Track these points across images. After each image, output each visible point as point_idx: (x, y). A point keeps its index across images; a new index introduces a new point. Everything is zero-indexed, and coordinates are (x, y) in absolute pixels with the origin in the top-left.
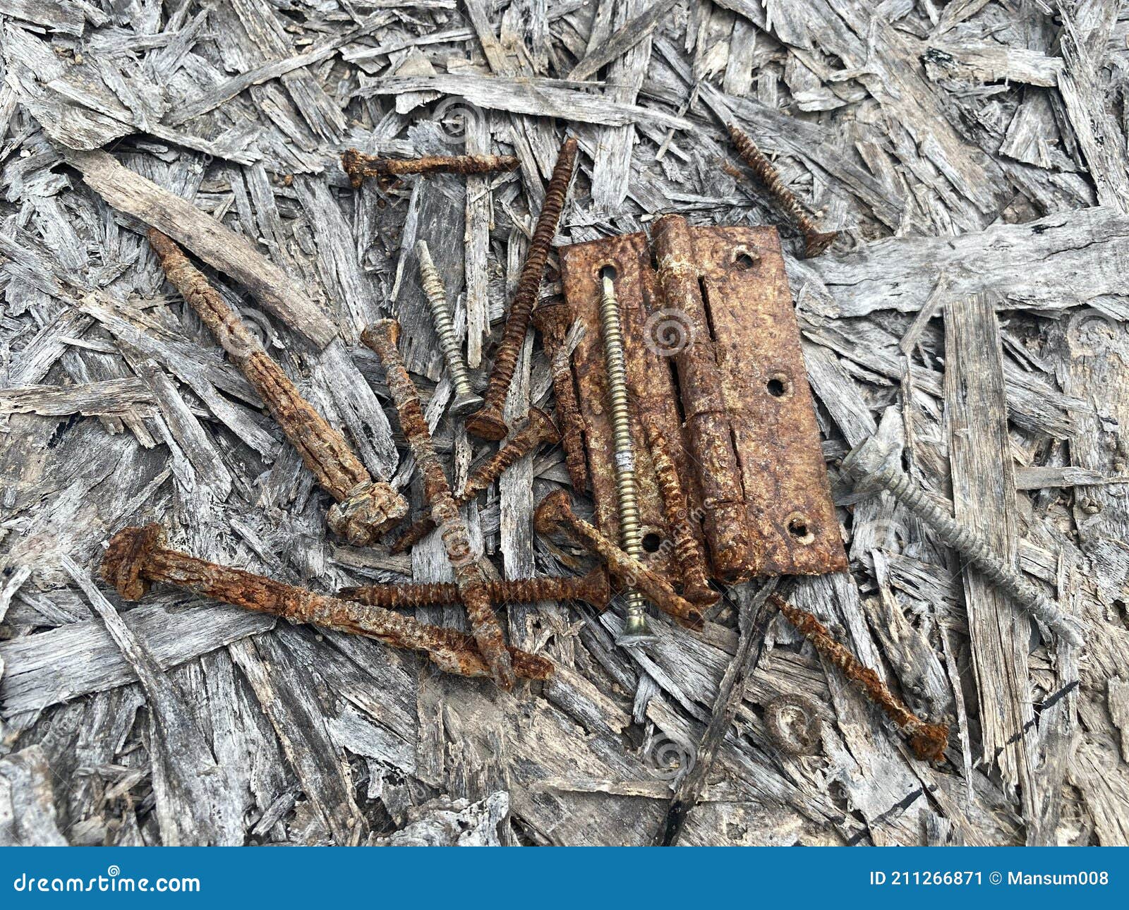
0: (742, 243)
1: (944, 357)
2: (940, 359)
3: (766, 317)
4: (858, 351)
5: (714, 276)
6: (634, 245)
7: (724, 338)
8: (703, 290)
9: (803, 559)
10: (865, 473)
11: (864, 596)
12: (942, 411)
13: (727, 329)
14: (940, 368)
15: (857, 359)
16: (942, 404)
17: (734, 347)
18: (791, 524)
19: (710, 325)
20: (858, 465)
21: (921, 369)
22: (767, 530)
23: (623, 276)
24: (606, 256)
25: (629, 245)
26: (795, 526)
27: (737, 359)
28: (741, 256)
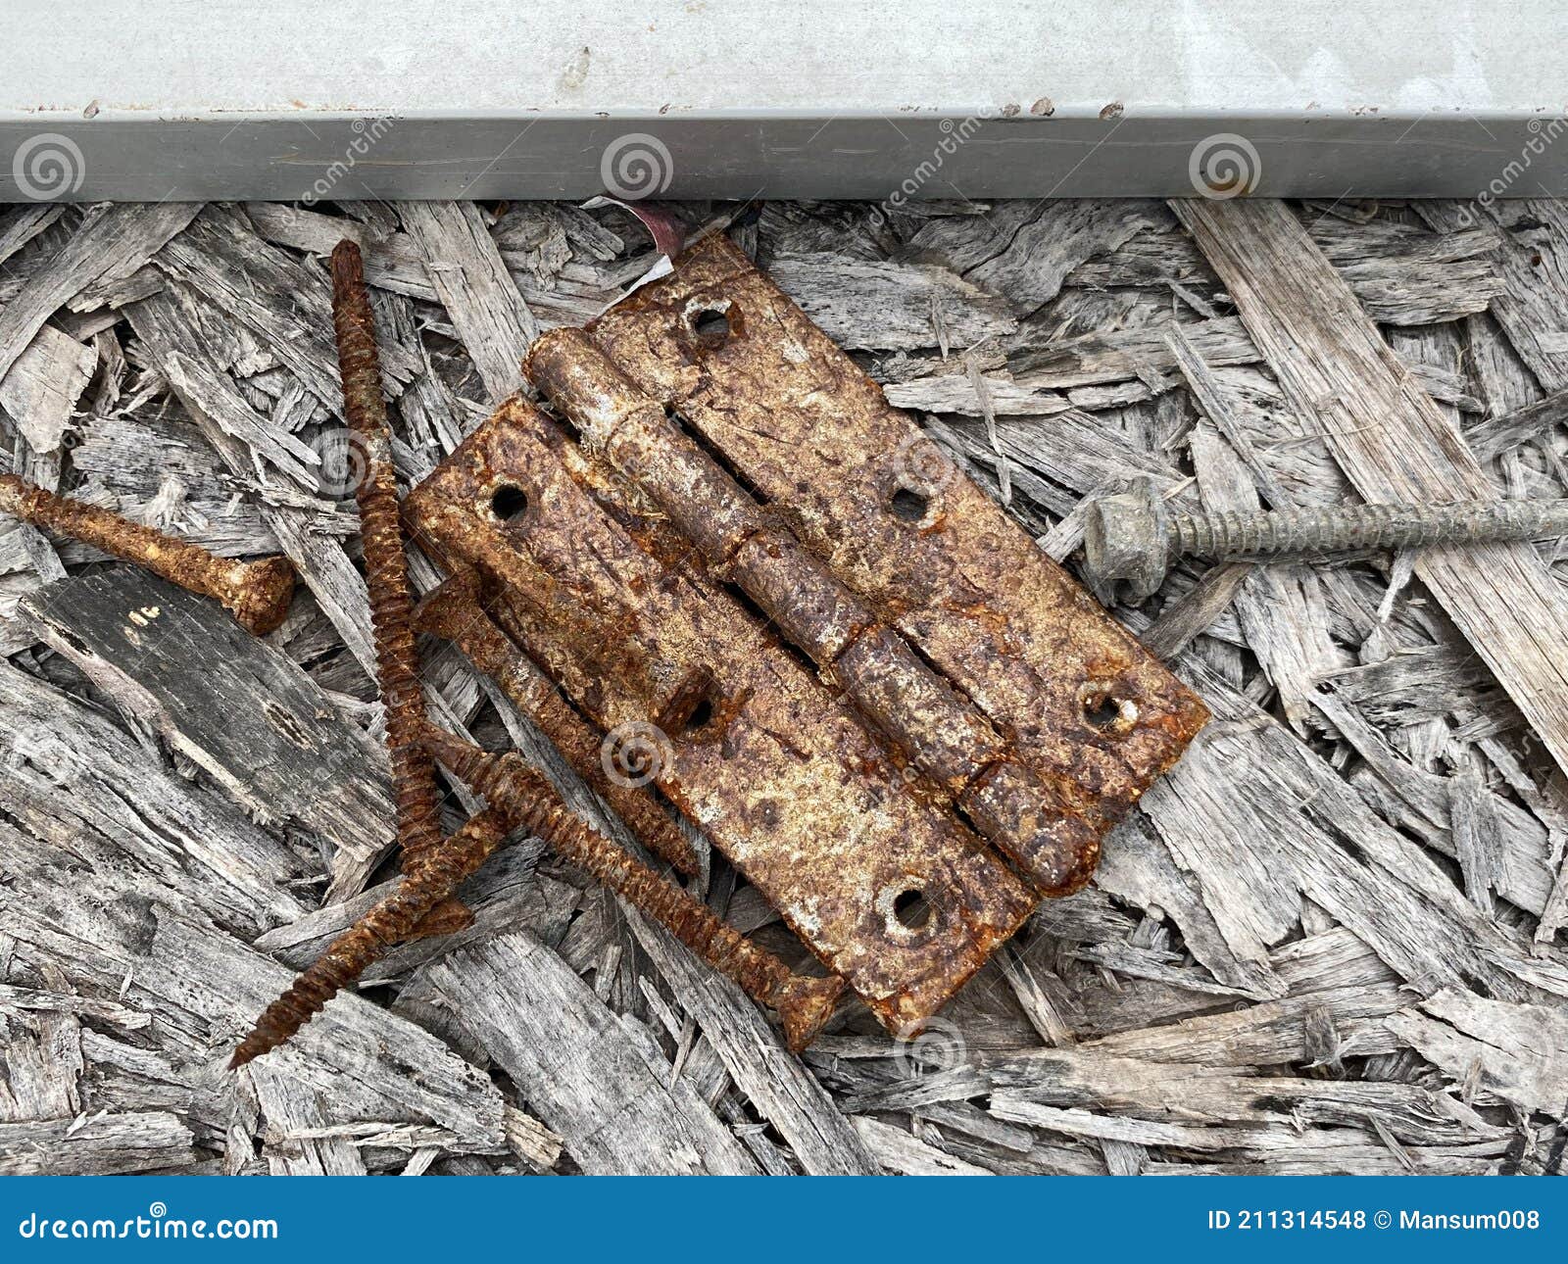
0: (687, 298)
1: (1224, 290)
2: (1221, 297)
3: (814, 397)
4: (1088, 362)
5: (687, 390)
6: (517, 425)
7: (778, 487)
8: (690, 429)
9: (1143, 753)
10: (1141, 557)
11: (1346, 774)
12: (1275, 380)
13: (770, 466)
14: (1228, 309)
15: (1094, 379)
16: (1269, 369)
17: (803, 487)
18: (1088, 710)
19: (744, 482)
20: (1122, 554)
21: (1200, 328)
22: (1063, 755)
23: (539, 492)
24: (486, 477)
25: (512, 435)
26: (1096, 708)
27: (821, 503)
28: (702, 320)
